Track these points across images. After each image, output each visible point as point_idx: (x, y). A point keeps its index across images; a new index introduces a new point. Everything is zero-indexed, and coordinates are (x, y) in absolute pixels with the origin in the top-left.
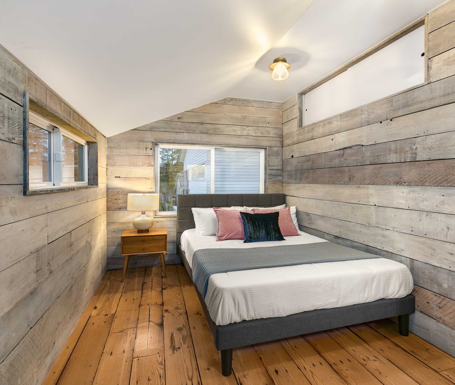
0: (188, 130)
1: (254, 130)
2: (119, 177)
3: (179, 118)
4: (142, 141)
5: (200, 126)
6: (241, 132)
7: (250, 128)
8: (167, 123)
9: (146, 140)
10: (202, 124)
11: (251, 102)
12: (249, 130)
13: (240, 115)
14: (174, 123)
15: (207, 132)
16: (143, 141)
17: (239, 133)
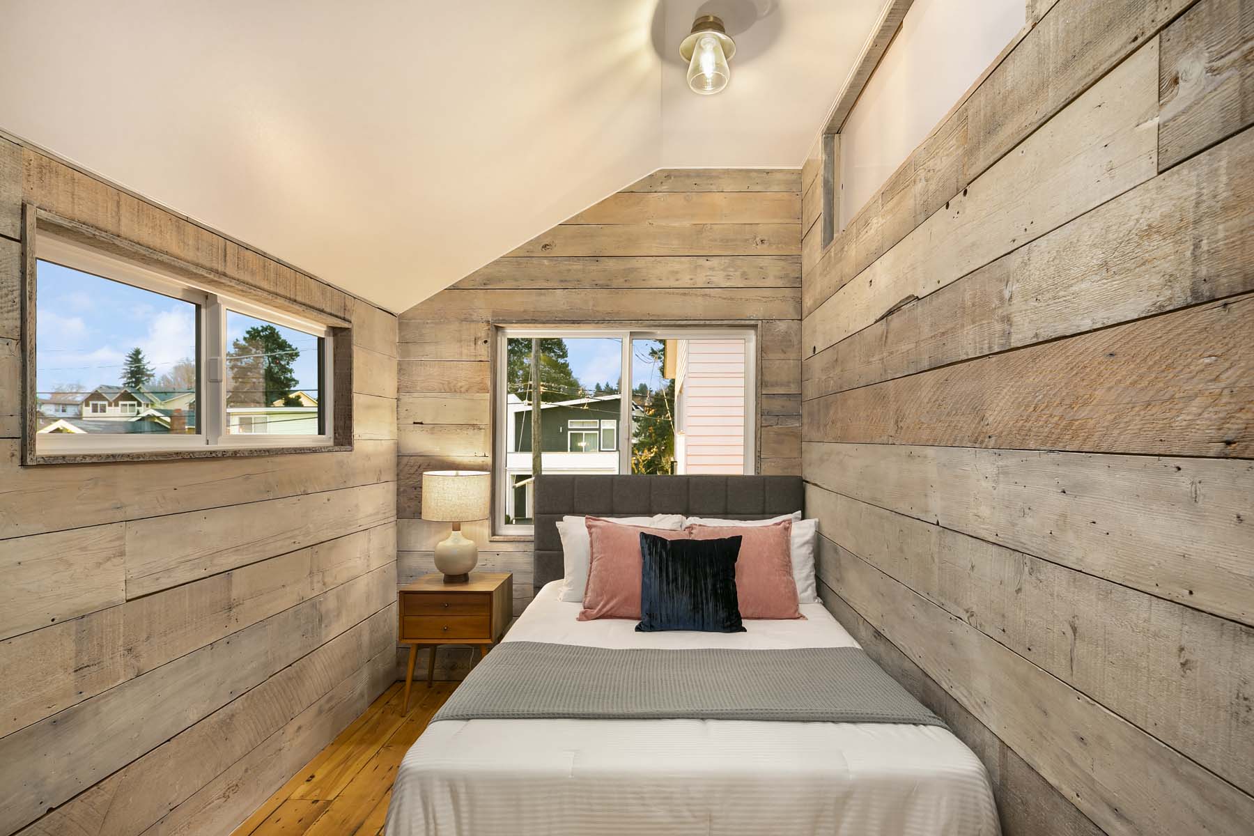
0: (566, 281)
1: (724, 270)
2: (422, 423)
3: (545, 246)
4: (465, 320)
5: (593, 267)
6: (692, 277)
7: (714, 262)
8: (519, 264)
9: (475, 317)
10: (596, 258)
11: (718, 177)
12: (712, 269)
13: (687, 223)
14: (535, 261)
15: (609, 283)
16: (467, 320)
17: (685, 281)
